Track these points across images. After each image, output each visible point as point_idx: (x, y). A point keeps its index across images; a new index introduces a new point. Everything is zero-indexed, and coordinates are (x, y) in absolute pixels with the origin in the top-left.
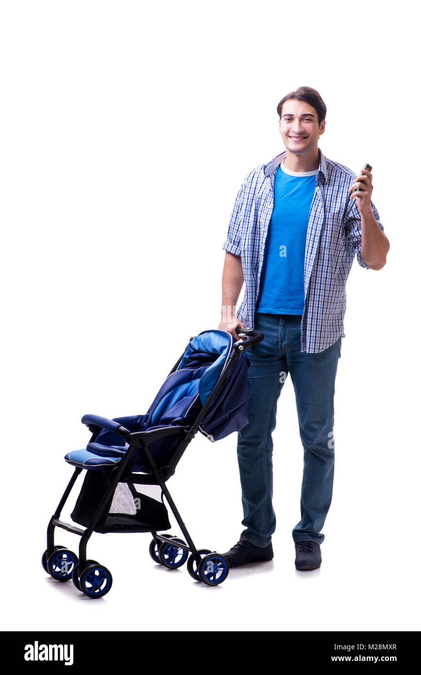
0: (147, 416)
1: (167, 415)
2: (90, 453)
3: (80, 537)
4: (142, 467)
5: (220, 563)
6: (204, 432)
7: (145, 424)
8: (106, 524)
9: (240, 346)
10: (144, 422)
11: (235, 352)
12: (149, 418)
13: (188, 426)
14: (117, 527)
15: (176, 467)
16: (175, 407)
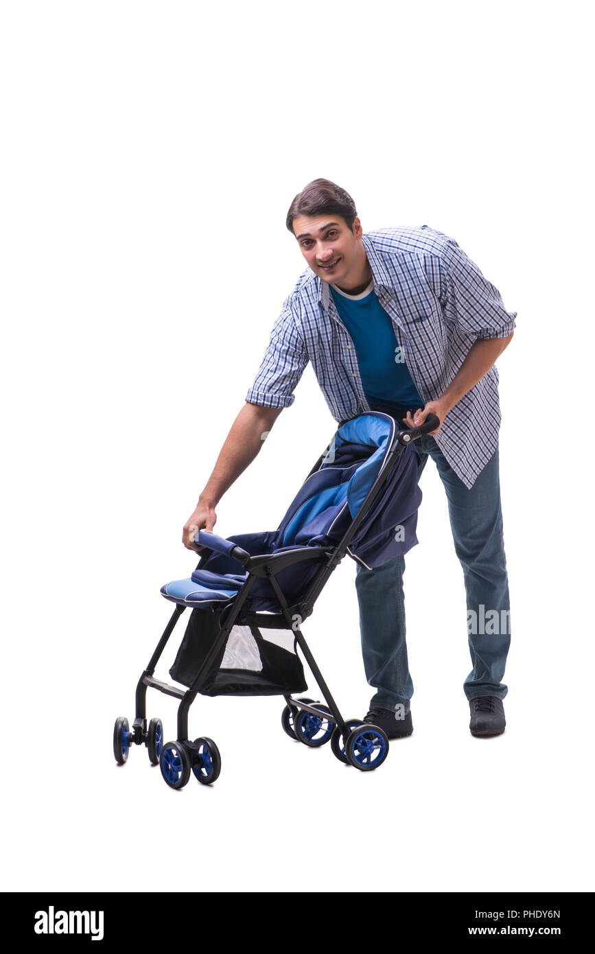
0: (277, 533)
1: (304, 532)
2: (195, 584)
3: (179, 701)
4: (267, 604)
5: (377, 739)
6: (355, 556)
7: (274, 544)
8: (216, 683)
9: (405, 436)
10: (273, 541)
11: (398, 445)
12: (280, 536)
13: (331, 548)
14: (231, 688)
15: (315, 605)
16: (315, 521)
